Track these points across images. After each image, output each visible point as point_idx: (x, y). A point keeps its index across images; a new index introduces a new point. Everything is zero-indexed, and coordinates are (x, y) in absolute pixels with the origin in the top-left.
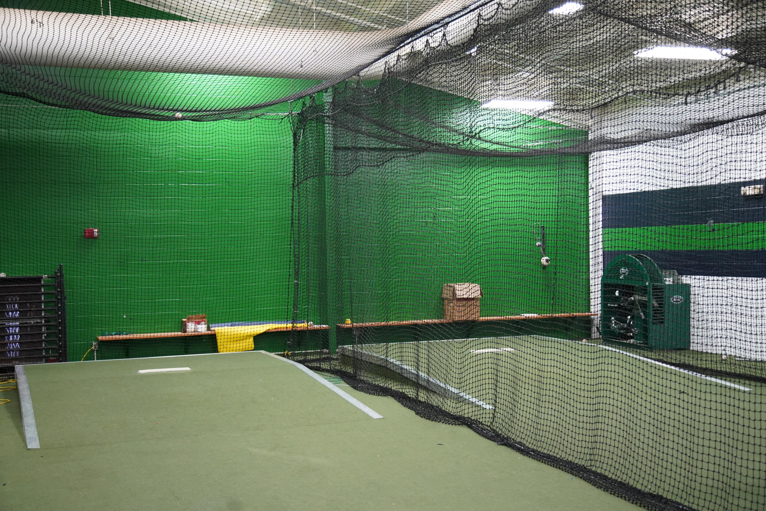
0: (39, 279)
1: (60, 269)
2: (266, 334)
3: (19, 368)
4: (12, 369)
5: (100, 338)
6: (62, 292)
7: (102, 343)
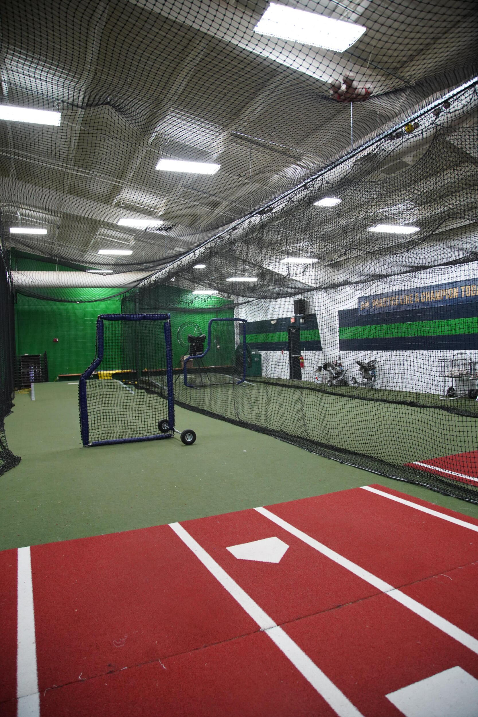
0: (39, 356)
1: (46, 352)
2: (116, 374)
3: (33, 385)
4: (30, 386)
5: (60, 375)
6: (46, 360)
7: (60, 377)
